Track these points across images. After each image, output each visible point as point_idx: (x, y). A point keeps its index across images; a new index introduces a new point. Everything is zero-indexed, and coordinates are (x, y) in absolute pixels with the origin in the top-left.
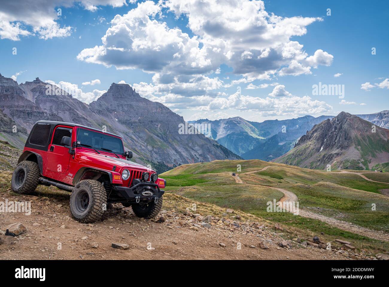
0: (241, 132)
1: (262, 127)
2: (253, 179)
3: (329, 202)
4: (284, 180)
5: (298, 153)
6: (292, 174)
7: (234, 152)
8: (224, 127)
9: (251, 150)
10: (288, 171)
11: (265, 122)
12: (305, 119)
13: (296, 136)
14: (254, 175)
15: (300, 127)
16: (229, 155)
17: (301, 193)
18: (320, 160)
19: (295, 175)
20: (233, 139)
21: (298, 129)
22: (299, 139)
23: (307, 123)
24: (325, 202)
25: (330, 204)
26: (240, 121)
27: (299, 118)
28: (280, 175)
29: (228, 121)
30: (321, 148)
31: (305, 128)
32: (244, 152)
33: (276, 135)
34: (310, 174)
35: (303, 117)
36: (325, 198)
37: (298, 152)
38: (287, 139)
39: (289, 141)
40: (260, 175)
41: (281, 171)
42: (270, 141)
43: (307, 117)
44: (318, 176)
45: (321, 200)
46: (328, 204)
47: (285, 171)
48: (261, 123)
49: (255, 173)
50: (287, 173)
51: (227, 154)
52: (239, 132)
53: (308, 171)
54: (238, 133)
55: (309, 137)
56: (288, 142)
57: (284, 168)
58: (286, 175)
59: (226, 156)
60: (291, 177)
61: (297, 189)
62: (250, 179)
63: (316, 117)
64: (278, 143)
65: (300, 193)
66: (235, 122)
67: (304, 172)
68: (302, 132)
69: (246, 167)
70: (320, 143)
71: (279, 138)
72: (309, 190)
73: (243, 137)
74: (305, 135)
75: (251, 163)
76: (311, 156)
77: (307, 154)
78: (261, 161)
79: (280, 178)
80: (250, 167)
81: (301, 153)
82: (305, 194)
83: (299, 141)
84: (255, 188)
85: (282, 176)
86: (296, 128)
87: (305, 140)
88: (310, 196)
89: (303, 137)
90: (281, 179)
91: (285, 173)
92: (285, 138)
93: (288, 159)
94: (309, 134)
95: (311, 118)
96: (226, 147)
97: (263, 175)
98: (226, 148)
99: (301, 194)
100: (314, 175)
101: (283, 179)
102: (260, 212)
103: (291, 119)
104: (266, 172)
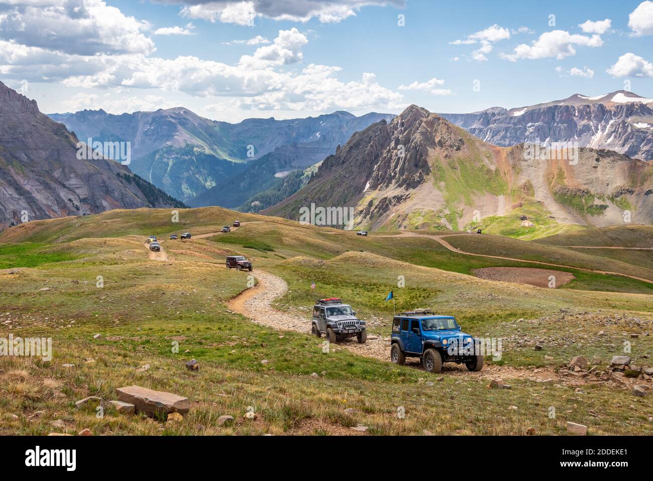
0: (187, 145)
1: (239, 134)
2: (198, 250)
3: (358, 296)
4: (273, 253)
5: (316, 196)
6: (295, 239)
7: (170, 192)
8: (147, 132)
9: (210, 187)
10: (287, 232)
11: (246, 122)
12: (336, 118)
13: (313, 157)
14: (204, 241)
15: (324, 137)
16: (157, 200)
17: (300, 278)
18: (362, 211)
19: (301, 241)
20: (168, 163)
21: (318, 142)
22: (320, 164)
23: (340, 128)
24: (351, 296)
25: (360, 300)
26: (184, 119)
27: (321, 116)
28: (268, 241)
29: (156, 117)
30: (365, 184)
31: (334, 140)
32: (195, 194)
33: (269, 155)
34: (336, 238)
35: (331, 115)
36: (353, 286)
37: (316, 194)
38: (293, 164)
39: (299, 168)
40: (220, 244)
41: (271, 234)
42: (257, 167)
43: (340, 115)
44: (353, 244)
45: (342, 291)
46: (356, 299)
47: (279, 234)
48: (235, 126)
49: (207, 238)
50: (284, 238)
51: (152, 198)
52: (183, 145)
53: (333, 233)
54: (181, 148)
55: (342, 158)
56: (296, 171)
57: (279, 226)
58: (281, 242)
59: (150, 202)
60: (290, 246)
61: (294, 269)
62: (188, 252)
63: (357, 116)
64: (275, 173)
65: (297, 277)
66: (173, 120)
67: (323, 235)
68: (329, 149)
69: (188, 224)
70: (365, 174)
71: (277, 162)
72: (320, 270)
73: (194, 158)
74: (332, 156)
75: (200, 215)
76: (345, 202)
77: (337, 198)
78: (226, 210)
79: (265, 249)
80: (198, 226)
81: (322, 196)
82: (309, 278)
83: (320, 168)
84: (185, 268)
85: (272, 245)
86: (316, 140)
87: (332, 167)
88: (320, 284)
89: (328, 158)
90: (269, 252)
91: (278, 238)
92: (291, 162)
93: (293, 210)
94: (342, 153)
95: (348, 118)
96: (151, 182)
97: (226, 242)
98: (149, 184)
99: (298, 280)
100: (344, 242)
101: (273, 251)
102: (170, 325)
103: (305, 117)
104: (235, 236)
